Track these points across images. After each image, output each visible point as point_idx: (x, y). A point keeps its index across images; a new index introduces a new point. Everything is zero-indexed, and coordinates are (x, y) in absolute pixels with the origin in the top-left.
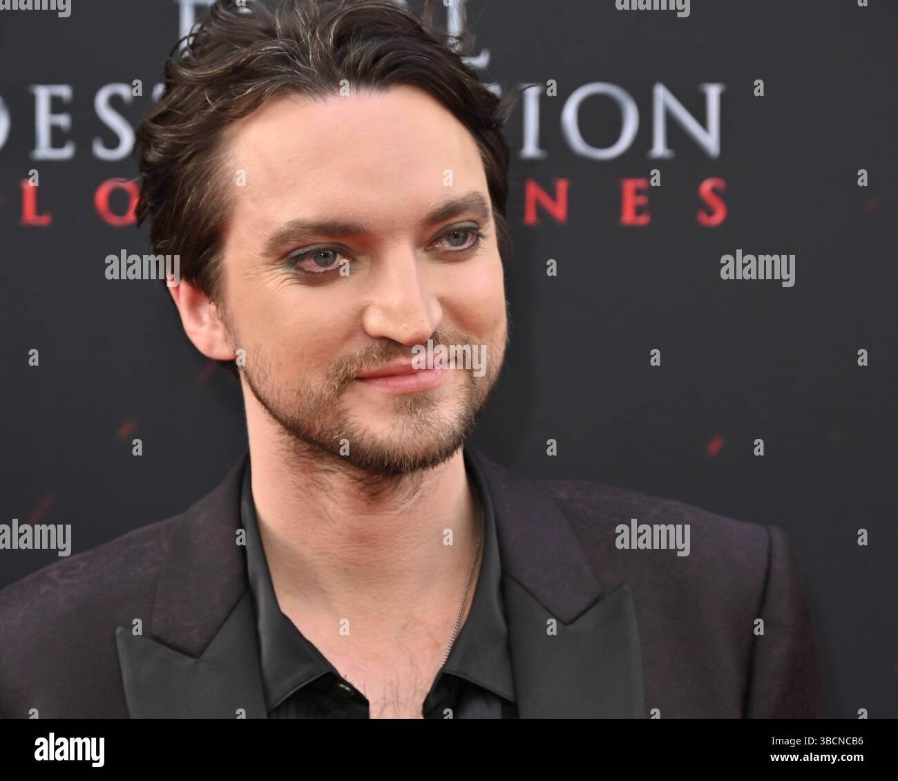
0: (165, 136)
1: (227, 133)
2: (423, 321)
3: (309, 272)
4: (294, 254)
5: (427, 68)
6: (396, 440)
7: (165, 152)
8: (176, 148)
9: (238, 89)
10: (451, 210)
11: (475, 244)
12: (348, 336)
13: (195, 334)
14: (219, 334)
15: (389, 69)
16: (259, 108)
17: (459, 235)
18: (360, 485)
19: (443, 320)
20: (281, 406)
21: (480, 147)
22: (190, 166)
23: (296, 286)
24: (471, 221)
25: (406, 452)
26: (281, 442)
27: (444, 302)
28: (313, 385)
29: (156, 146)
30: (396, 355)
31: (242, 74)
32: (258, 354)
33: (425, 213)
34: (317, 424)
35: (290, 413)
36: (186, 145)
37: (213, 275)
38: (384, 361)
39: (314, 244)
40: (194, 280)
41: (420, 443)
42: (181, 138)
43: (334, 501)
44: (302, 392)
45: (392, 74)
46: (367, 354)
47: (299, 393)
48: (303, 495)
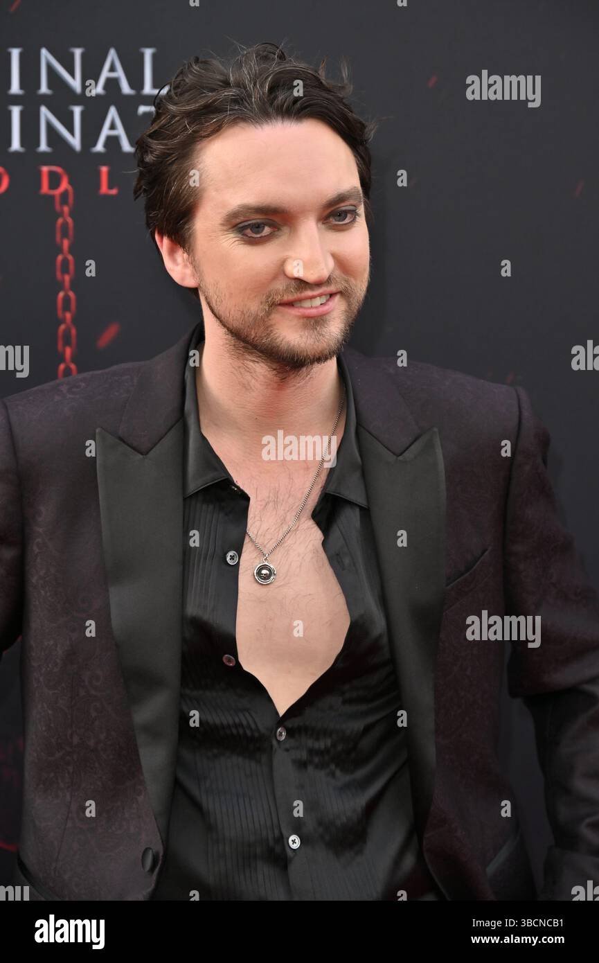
0: (157, 146)
1: (199, 147)
2: (323, 269)
3: (250, 237)
4: (241, 225)
5: (326, 108)
6: (303, 345)
7: (158, 157)
8: (164, 156)
9: (207, 119)
10: (341, 198)
11: (354, 220)
12: (275, 277)
13: (172, 270)
14: (189, 271)
15: (303, 108)
16: (220, 132)
17: (341, 215)
18: (275, 372)
19: (334, 268)
20: (231, 320)
21: (355, 156)
22: (174, 167)
23: (242, 245)
24: (352, 205)
25: (309, 353)
26: (226, 339)
27: (335, 257)
28: (252, 308)
29: (152, 152)
30: (306, 289)
31: (210, 110)
32: (217, 287)
33: (324, 201)
34: (253, 333)
35: (235, 324)
36: (173, 154)
37: (187, 235)
38: (298, 293)
39: (253, 219)
40: (173, 237)
41: (318, 347)
42: (168, 149)
43: (255, 379)
44: (245, 312)
45: (304, 111)
46: (287, 288)
47: (242, 312)
48: (235, 372)
